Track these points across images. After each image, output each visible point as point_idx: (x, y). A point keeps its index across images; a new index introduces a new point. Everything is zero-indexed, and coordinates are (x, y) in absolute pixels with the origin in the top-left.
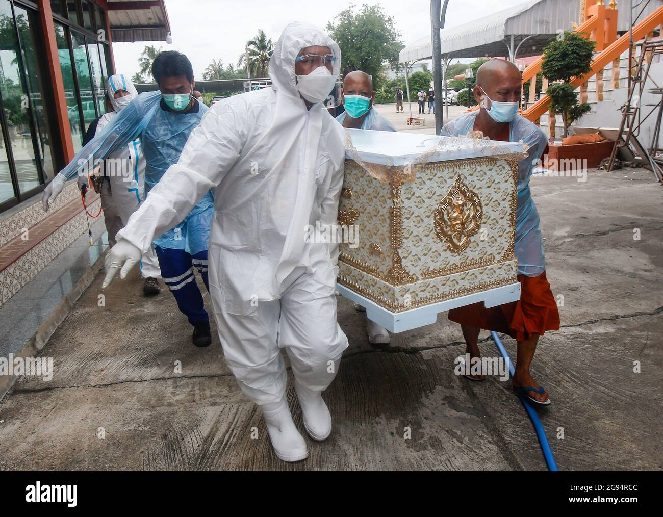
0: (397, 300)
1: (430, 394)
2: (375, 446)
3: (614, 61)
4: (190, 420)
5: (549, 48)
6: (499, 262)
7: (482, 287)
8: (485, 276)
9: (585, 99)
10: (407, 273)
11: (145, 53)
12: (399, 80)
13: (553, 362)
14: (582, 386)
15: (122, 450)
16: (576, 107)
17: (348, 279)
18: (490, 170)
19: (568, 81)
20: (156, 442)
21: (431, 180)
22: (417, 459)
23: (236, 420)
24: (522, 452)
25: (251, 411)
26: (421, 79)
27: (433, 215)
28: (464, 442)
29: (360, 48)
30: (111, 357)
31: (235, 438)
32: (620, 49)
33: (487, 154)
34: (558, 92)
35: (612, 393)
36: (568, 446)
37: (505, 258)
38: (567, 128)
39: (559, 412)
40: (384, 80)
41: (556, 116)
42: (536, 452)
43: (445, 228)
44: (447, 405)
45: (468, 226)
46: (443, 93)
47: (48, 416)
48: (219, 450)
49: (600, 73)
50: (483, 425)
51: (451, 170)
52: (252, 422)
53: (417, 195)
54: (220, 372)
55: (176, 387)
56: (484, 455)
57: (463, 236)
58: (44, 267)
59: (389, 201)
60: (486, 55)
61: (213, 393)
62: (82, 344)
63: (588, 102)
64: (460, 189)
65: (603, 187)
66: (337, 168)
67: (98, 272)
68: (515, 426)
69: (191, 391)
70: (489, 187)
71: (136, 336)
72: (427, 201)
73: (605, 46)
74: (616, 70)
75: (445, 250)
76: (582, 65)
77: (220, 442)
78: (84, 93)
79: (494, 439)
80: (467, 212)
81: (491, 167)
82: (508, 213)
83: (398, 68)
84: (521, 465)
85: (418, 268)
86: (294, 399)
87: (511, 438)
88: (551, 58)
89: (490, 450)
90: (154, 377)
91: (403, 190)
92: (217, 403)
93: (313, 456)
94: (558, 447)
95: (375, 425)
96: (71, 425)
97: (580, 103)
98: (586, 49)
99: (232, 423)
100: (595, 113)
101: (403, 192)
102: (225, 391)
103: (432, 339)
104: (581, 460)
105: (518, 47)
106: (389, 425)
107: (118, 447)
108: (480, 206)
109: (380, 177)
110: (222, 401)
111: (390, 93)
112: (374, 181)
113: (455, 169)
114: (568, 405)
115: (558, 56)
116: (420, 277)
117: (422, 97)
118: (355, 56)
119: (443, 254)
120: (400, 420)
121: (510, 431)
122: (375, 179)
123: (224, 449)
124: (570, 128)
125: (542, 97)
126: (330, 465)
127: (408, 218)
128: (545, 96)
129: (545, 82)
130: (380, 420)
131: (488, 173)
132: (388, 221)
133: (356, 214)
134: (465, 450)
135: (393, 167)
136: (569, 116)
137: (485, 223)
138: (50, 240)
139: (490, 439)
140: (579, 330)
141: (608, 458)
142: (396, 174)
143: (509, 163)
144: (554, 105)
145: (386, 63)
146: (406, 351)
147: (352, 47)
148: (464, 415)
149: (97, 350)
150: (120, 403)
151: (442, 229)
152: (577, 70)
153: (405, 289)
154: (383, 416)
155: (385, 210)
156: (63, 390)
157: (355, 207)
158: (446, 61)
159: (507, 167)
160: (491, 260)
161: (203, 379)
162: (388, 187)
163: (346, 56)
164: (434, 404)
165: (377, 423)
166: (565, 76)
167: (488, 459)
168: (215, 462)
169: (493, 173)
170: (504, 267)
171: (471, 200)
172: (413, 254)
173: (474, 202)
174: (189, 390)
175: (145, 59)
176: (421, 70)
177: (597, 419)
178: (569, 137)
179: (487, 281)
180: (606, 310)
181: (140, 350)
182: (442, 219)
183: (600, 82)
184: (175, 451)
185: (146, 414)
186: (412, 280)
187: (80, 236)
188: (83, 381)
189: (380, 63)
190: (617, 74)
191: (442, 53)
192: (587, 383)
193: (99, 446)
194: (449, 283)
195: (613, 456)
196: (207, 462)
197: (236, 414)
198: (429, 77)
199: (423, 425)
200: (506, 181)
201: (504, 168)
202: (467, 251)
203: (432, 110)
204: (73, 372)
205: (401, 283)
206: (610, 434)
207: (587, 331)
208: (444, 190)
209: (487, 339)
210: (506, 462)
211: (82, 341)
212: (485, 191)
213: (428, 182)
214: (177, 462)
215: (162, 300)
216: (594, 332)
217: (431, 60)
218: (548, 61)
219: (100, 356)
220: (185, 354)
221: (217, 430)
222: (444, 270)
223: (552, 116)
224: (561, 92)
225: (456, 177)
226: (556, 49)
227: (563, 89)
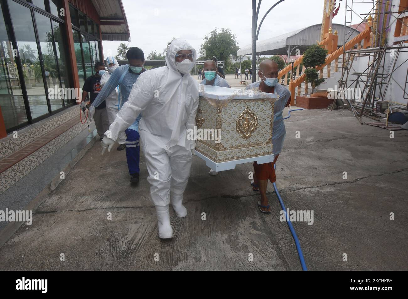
0: (218, 157)
1: (244, 221)
2: (215, 249)
3: (336, 59)
4: (123, 231)
5: (306, 52)
6: (264, 145)
7: (256, 155)
8: (258, 150)
9: (322, 76)
10: (223, 146)
11: (120, 46)
12: (237, 64)
13: (304, 206)
14: (319, 219)
15: (87, 246)
16: (318, 80)
17: (199, 149)
18: (262, 104)
19: (314, 68)
20: (104, 243)
21: (235, 107)
22: (235, 257)
23: (146, 232)
24: (288, 254)
25: (154, 227)
26: (247, 63)
27: (236, 122)
28: (259, 248)
29: (220, 48)
30: (88, 195)
31: (145, 242)
32: (339, 54)
33: (260, 97)
34: (310, 73)
35: (333, 224)
36: (311, 252)
37: (267, 143)
38: (313, 89)
39: (307, 233)
40: (230, 63)
41: (308, 83)
42: (295, 255)
43: (241, 128)
44: (251, 227)
45: (251, 128)
46: (256, 70)
47: (51, 227)
48: (136, 248)
49: (329, 64)
50: (269, 239)
51: (244, 103)
52: (154, 233)
53: (229, 113)
54: (141, 205)
55: (118, 213)
56: (269, 255)
57: (249, 132)
58: (60, 147)
59: (216, 115)
60: (277, 54)
61: (136, 216)
62: (74, 188)
63: (323, 78)
64: (248, 111)
65: (329, 118)
66: (195, 100)
67: (87, 151)
68: (285, 240)
69: (125, 215)
70: (261, 112)
71: (101, 185)
72: (233, 116)
73: (332, 52)
74: (337, 63)
75: (240, 138)
76: (321, 60)
77: (137, 244)
78: (87, 64)
79: (275, 247)
80: (251, 122)
81: (262, 103)
82: (269, 124)
83: (236, 58)
84: (288, 262)
85: (228, 144)
86: (176, 221)
87: (283, 246)
88: (307, 57)
89: (272, 253)
90: (108, 207)
91: (222, 110)
92: (137, 222)
93: (183, 253)
94: (306, 253)
95: (215, 237)
96: (62, 232)
97: (319, 78)
98: (323, 53)
99: (144, 233)
100: (326, 83)
101: (222, 111)
102: (142, 216)
103: (246, 192)
104: (318, 260)
105: (292, 51)
106: (222, 237)
107: (84, 245)
108: (257, 120)
109: (213, 104)
110: (140, 221)
111: (233, 69)
112: (211, 106)
113: (246, 103)
114: (311, 229)
115: (310, 56)
116: (229, 149)
117: (247, 72)
118: (217, 52)
119: (239, 139)
120: (228, 235)
121: (282, 243)
122: (212, 105)
123: (138, 248)
124: (315, 89)
125: (302, 74)
126: (191, 259)
127: (224, 123)
128: (303, 74)
129: (304, 68)
130: (218, 234)
131: (261, 106)
132: (216, 123)
133: (204, 120)
134: (260, 253)
135: (218, 100)
136: (314, 84)
137: (259, 127)
138: (65, 135)
139: (272, 247)
140: (317, 189)
141: (331, 259)
142: (220, 103)
143: (270, 102)
144: (307, 79)
145: (231, 55)
146: (233, 197)
147: (216, 48)
148: (260, 233)
149: (81, 191)
150: (89, 220)
151: (239, 128)
152: (319, 63)
153: (222, 153)
154: (219, 232)
155: (215, 119)
156: (61, 213)
157: (203, 117)
158: (258, 56)
159: (270, 104)
160: (261, 143)
161: (132, 209)
162: (216, 109)
163: (213, 52)
164: (245, 226)
165: (216, 236)
166: (313, 65)
167: (271, 258)
168: (133, 255)
169: (263, 106)
170: (267, 147)
171: (253, 117)
172: (226, 138)
173: (254, 118)
174: (124, 214)
175: (120, 49)
176: (247, 59)
177: (326, 238)
178: (314, 94)
179: (259, 152)
180: (330, 179)
181: (103, 192)
182: (240, 124)
183: (329, 69)
184: (113, 248)
185: (101, 227)
186: (225, 149)
187: (80, 132)
188: (72, 208)
189: (228, 56)
190: (337, 65)
191: (256, 52)
192: (321, 218)
193: (75, 244)
194: (241, 152)
195: (334, 258)
196: (129, 255)
197: (146, 228)
198: (251, 63)
199: (239, 238)
200: (269, 110)
201: (268, 104)
202: (250, 139)
203: (251, 78)
204: (68, 203)
205: (220, 150)
206: (332, 246)
207: (321, 190)
208: (241, 112)
209: (273, 193)
210: (280, 260)
211: (75, 187)
212: (259, 113)
213: (234, 108)
214: (114, 254)
215: (117, 166)
216: (324, 191)
217: (251, 55)
218: (306, 58)
219: (82, 195)
220: (125, 195)
221: (136, 237)
222: (239, 146)
223: (306, 83)
224: (311, 73)
225: (247, 107)
226: (309, 52)
227: (312, 71)
